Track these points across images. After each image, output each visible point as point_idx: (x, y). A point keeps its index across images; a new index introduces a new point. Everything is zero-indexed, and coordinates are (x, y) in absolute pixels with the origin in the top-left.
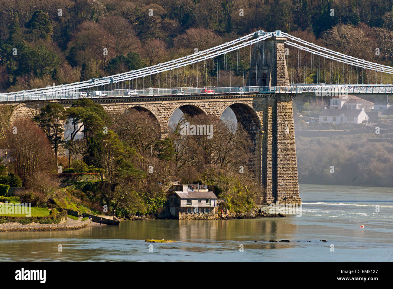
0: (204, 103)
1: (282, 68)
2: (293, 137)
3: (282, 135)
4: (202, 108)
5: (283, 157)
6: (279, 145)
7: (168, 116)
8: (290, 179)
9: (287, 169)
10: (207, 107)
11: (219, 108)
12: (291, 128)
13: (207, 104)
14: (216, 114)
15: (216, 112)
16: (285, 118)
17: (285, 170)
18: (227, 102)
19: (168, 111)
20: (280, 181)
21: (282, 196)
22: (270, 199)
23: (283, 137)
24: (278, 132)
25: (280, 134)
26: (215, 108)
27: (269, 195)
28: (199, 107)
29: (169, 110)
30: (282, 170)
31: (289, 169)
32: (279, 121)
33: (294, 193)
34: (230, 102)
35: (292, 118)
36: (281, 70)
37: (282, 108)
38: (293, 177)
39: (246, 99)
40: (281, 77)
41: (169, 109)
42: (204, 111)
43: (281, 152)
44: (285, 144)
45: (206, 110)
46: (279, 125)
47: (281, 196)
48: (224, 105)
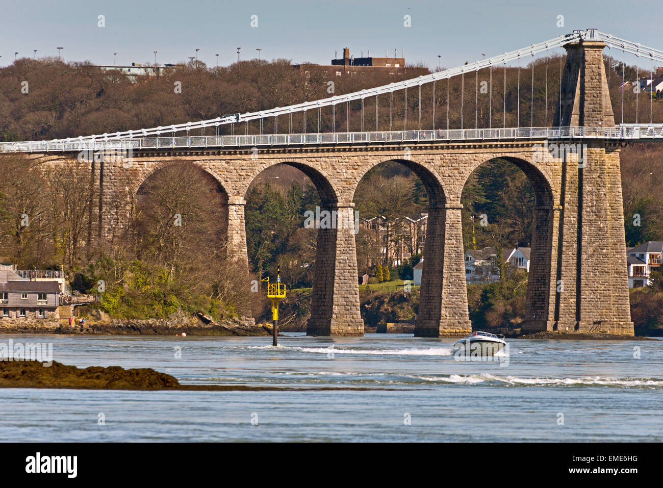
0: (431, 157)
1: (596, 96)
2: (620, 215)
3: (592, 211)
4: (426, 166)
5: (594, 251)
6: (585, 229)
7: (355, 178)
8: (609, 290)
9: (602, 272)
10: (438, 163)
11: (463, 165)
12: (616, 201)
13: (438, 157)
14: (458, 175)
15: (456, 171)
16: (599, 182)
17: (598, 273)
18: (481, 155)
19: (354, 171)
20: (586, 293)
21: (591, 319)
22: (565, 324)
23: (595, 215)
24: (584, 207)
25: (588, 210)
26: (454, 165)
27: (566, 317)
28: (422, 163)
29: (356, 169)
30: (592, 274)
31: (606, 272)
32: (587, 188)
33: (619, 315)
34: (486, 155)
35: (618, 183)
36: (594, 99)
37: (593, 164)
38: (619, 286)
39: (521, 149)
40: (593, 111)
41: (356, 167)
42: (431, 170)
43: (590, 242)
44: (600, 227)
45: (435, 169)
46: (587, 195)
47: (586, 319)
48: (474, 160)
